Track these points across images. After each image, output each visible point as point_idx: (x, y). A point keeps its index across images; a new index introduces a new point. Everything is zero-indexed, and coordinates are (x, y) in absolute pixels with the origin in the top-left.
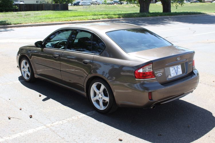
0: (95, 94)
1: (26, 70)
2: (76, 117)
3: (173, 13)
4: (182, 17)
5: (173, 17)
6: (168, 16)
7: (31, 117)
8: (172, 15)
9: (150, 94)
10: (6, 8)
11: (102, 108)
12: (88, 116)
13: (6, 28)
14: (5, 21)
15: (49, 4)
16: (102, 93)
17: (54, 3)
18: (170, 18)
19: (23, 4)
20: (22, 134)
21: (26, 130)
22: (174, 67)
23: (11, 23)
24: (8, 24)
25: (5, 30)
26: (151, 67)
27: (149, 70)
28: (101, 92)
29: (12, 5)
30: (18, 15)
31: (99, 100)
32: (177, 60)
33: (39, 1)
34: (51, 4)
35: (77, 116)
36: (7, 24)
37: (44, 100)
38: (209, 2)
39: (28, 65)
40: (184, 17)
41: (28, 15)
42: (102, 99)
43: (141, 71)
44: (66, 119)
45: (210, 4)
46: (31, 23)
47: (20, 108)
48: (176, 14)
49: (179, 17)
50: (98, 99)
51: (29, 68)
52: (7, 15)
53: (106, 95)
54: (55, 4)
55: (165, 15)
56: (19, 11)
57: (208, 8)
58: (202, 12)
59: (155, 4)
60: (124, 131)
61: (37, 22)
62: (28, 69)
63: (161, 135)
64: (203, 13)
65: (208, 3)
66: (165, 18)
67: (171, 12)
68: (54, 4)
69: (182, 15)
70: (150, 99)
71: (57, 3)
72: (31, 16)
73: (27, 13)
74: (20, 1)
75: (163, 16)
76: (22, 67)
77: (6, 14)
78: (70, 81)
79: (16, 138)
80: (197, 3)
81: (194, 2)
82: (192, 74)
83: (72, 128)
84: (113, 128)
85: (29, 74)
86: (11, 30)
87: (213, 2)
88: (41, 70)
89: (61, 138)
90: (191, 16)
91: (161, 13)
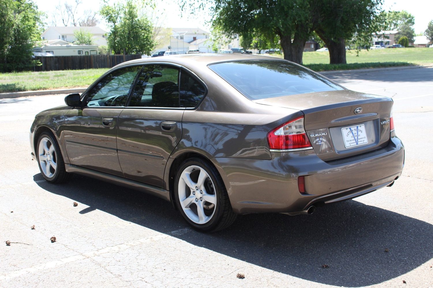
0: (188, 192)
1: (49, 159)
2: (148, 240)
3: (350, 64)
4: (369, 72)
5: (350, 73)
6: (341, 71)
7: (53, 240)
8: (348, 69)
9: (302, 180)
10: (18, 65)
11: (202, 219)
12: (173, 237)
13: (15, 98)
14: (14, 85)
15: (104, 55)
16: (203, 188)
17: (113, 54)
18: (346, 73)
19: (52, 57)
20: (32, 270)
21: (41, 263)
22: (350, 128)
23: (26, 87)
24: (20, 90)
25: (14, 100)
26: (302, 123)
27: (298, 130)
28: (201, 186)
29: (29, 59)
30: (42, 76)
31: (196, 203)
32: (357, 112)
33: (84, 51)
34: (107, 56)
35: (150, 237)
36: (17, 89)
37: (83, 212)
38: (422, 46)
39: (52, 148)
40: (372, 71)
41: (61, 75)
42: (203, 201)
43: (280, 132)
44: (128, 242)
45: (425, 51)
46: (67, 86)
47: (32, 226)
48: (356, 66)
49: (362, 72)
50: (194, 201)
51: (53, 154)
52: (19, 76)
53: (210, 191)
54: (116, 55)
55: (335, 69)
56: (44, 71)
57: (421, 57)
58: (409, 62)
59: (314, 52)
60: (249, 261)
61: (78, 84)
62: (52, 157)
63: (327, 267)
64: (412, 64)
65: (420, 48)
66: (334, 74)
67: (346, 62)
68: (112, 56)
69: (368, 68)
70: (303, 192)
71: (119, 53)
72: (67, 76)
73: (60, 72)
74: (47, 52)
75: (331, 70)
76: (40, 152)
77: (17, 75)
78: (139, 172)
79: (20, 277)
80: (398, 49)
81: (392, 47)
82: (389, 145)
83: (138, 257)
84: (226, 256)
85: (55, 166)
86: (26, 100)
87: (430, 46)
88: (80, 157)
89: (115, 276)
90: (387, 70)
91: (326, 65)
